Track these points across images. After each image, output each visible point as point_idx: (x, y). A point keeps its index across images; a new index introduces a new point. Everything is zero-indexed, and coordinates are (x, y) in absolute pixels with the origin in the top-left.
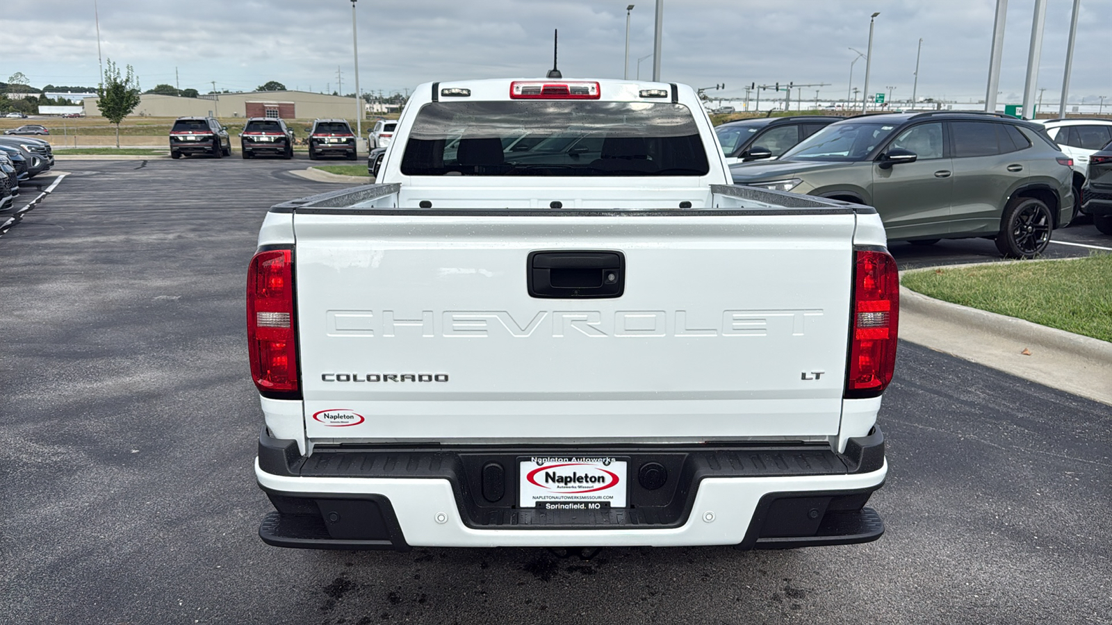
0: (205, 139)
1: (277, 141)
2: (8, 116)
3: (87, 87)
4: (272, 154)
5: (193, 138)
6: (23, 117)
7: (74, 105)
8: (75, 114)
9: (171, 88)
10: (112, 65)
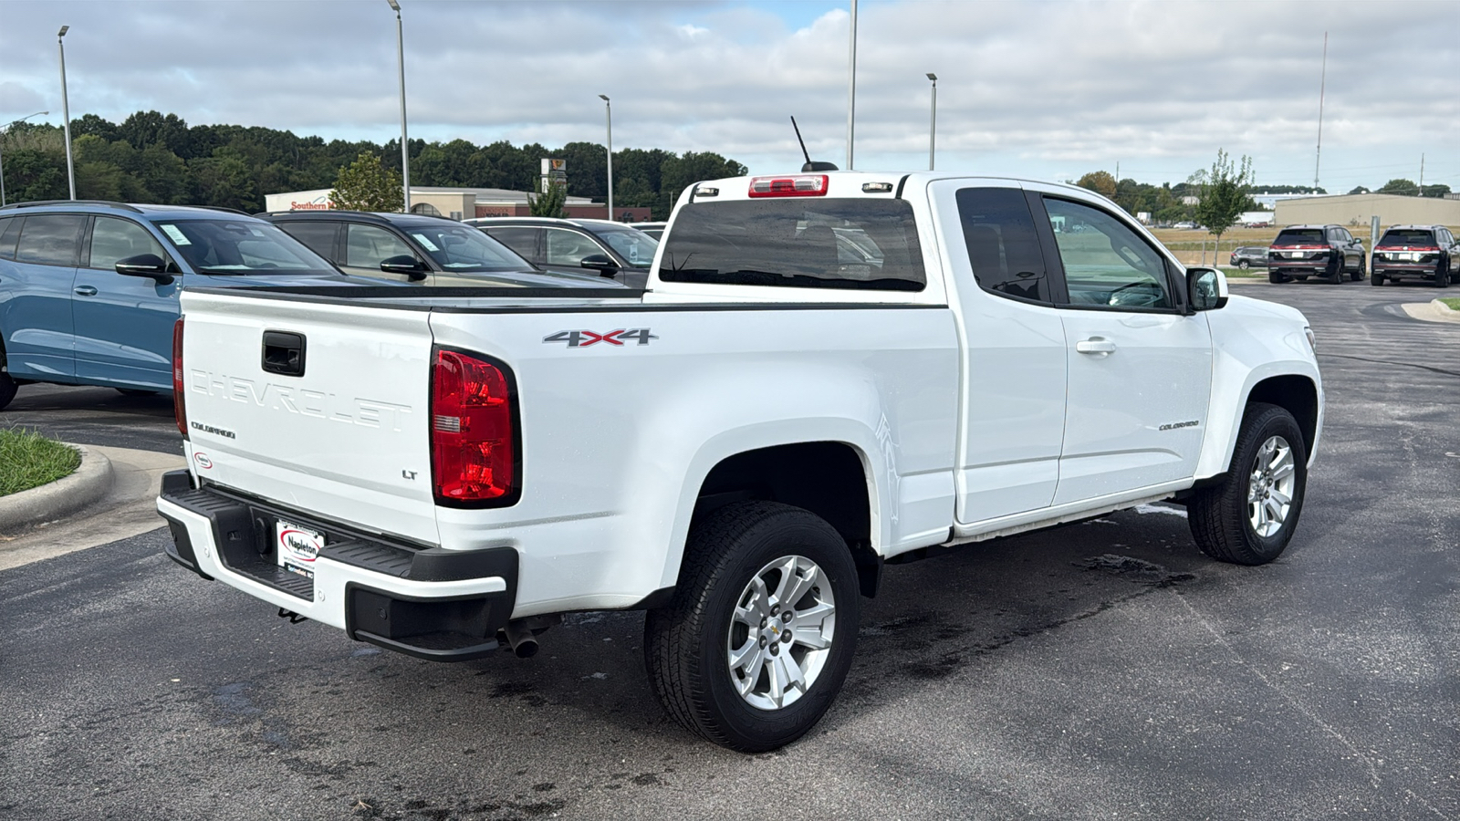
0: (1318, 257)
1: (1426, 259)
2: (1176, 226)
3: (1294, 186)
4: (1418, 279)
5: (1300, 255)
6: (1194, 228)
7: (1266, 210)
8: (1261, 223)
9: (1411, 184)
10: (1223, 156)
